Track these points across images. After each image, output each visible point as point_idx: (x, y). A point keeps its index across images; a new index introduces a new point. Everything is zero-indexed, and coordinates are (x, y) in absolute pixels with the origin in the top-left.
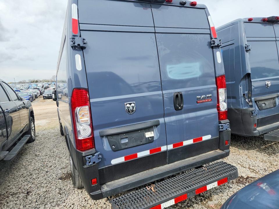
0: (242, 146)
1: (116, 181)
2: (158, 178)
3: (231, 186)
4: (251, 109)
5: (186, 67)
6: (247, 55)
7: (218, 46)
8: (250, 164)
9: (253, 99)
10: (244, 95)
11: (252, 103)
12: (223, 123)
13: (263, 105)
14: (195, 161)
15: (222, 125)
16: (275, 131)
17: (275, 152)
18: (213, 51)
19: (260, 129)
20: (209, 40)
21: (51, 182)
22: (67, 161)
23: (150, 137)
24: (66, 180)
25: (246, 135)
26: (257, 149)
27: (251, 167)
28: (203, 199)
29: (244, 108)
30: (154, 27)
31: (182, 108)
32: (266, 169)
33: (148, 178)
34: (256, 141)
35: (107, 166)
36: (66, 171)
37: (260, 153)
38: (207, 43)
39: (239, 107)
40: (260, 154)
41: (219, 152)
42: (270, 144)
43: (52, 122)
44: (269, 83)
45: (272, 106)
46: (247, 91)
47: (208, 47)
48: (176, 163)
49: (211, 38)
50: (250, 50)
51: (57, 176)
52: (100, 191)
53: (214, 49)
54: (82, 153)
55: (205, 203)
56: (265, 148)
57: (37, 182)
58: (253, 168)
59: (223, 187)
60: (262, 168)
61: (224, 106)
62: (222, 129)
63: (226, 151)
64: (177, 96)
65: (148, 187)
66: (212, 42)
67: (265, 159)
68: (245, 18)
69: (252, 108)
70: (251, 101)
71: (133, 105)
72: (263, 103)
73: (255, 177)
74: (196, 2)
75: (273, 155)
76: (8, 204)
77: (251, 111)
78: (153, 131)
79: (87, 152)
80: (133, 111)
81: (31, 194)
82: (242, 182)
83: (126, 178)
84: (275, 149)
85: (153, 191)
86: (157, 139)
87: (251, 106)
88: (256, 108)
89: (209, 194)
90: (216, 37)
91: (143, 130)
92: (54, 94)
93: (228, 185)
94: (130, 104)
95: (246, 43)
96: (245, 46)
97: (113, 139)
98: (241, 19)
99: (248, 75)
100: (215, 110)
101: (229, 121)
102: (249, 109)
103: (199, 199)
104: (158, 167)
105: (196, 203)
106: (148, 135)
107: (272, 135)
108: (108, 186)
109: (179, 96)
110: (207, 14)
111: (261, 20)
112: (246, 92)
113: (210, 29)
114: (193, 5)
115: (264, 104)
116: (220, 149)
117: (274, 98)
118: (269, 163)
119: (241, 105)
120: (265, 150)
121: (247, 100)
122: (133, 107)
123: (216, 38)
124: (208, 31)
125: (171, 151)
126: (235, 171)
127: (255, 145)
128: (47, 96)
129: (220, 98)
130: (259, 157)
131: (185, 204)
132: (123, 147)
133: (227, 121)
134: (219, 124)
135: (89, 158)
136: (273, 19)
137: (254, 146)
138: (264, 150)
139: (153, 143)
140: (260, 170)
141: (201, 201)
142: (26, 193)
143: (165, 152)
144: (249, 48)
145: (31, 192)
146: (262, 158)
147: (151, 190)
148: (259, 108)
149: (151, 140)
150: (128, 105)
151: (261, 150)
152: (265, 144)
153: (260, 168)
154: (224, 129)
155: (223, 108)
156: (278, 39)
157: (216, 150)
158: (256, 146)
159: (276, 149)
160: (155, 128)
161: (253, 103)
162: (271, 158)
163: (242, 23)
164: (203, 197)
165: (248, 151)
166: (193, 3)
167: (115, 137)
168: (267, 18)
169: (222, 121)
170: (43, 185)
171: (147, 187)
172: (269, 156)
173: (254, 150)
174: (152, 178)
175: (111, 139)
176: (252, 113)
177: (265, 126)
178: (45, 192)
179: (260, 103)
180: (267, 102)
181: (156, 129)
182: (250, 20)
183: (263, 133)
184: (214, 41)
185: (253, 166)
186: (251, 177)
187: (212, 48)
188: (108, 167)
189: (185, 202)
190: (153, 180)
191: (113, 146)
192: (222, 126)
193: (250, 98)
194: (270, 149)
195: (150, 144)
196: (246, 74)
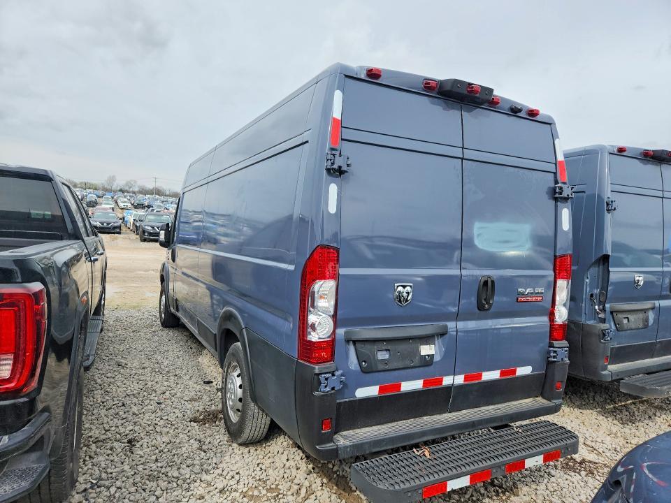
0: (569, 400)
1: (358, 431)
2: (434, 435)
3: (553, 472)
4: (603, 326)
5: (508, 231)
6: (608, 217)
7: (566, 199)
8: (587, 436)
9: (607, 306)
10: (592, 295)
11: (605, 313)
12: (557, 346)
13: (625, 321)
14: (498, 413)
15: (554, 349)
16: (634, 377)
17: (634, 418)
18: (556, 207)
19: (613, 368)
20: (552, 185)
21: (176, 426)
22: (195, 386)
23: (428, 355)
24: (207, 425)
25: (585, 378)
26: (598, 410)
27: (589, 443)
28: (500, 491)
29: (589, 323)
30: (463, 148)
31: (490, 306)
32: (618, 449)
33: (417, 433)
34: (595, 393)
35: (347, 400)
36: (202, 407)
37: (604, 418)
38: (545, 189)
39: (578, 319)
40: (606, 420)
41: (541, 402)
42: (623, 403)
43: (129, 292)
44: (641, 279)
45: (641, 326)
46: (597, 288)
47: (546, 197)
48: (464, 412)
49: (556, 182)
50: (615, 209)
51: (185, 414)
52: (332, 444)
53: (559, 203)
54: (314, 368)
55: (504, 498)
56: (613, 410)
57: (145, 421)
58: (593, 444)
59: (536, 474)
60: (610, 447)
61: (561, 315)
62: (554, 357)
63: (554, 401)
64: (486, 283)
65: (418, 451)
66: (558, 190)
67: (614, 429)
68: (612, 146)
69: (605, 325)
70: (604, 310)
71: (408, 289)
72: (625, 318)
73: (597, 461)
74: (538, 111)
75: (630, 424)
76: (95, 460)
77: (602, 330)
78: (434, 344)
79: (322, 365)
80: (407, 301)
81: (138, 445)
82: (573, 468)
83: (375, 428)
84: (634, 412)
85: (429, 457)
86: (439, 361)
87: (603, 321)
88: (611, 326)
89: (511, 483)
90: (564, 179)
91: (418, 340)
92: (163, 232)
93: (547, 471)
94: (404, 287)
95: (609, 194)
96: (606, 200)
97: (366, 349)
98: (605, 146)
99: (605, 259)
100: (546, 319)
101: (568, 345)
102: (598, 325)
103: (492, 491)
104: (432, 415)
105: (488, 496)
106: (426, 350)
107: (637, 384)
108: (345, 437)
109: (490, 283)
110: (554, 136)
111: (641, 154)
112: (597, 291)
113: (556, 164)
114: (532, 114)
115: (627, 319)
116: (544, 397)
117: (645, 311)
118: (622, 439)
119: (583, 315)
120: (615, 414)
121: (597, 307)
122: (408, 293)
123: (565, 183)
124: (552, 168)
125: (460, 387)
126: (575, 439)
127: (594, 400)
128: (98, 224)
129: (558, 298)
130: (603, 424)
131: (467, 496)
132: (381, 367)
133: (565, 343)
134: (550, 347)
135: (326, 379)
136: (663, 156)
137: (592, 402)
138: (613, 412)
139: (432, 366)
140: (605, 450)
141: (497, 494)
142: (126, 441)
143: (449, 389)
144: (615, 205)
145: (138, 442)
146: (609, 428)
147: (424, 455)
148: (616, 326)
149: (428, 361)
150: (400, 289)
151: (605, 413)
152: (613, 401)
153: (606, 446)
154: (559, 359)
155: (560, 317)
156: (666, 194)
157: (537, 399)
158: (595, 404)
159: (636, 413)
160: (438, 339)
161: (607, 315)
162: (627, 430)
163: (606, 155)
164: (501, 487)
165: (581, 411)
166: (532, 111)
167: (368, 346)
168: (653, 151)
169: (556, 343)
170: (158, 429)
171: (414, 450)
172: (622, 426)
173: (591, 411)
174: (424, 433)
175: (362, 348)
176: (604, 335)
177: (623, 364)
178: (168, 443)
179: (620, 316)
180: (632, 317)
181: (438, 341)
182: (621, 150)
183: (618, 378)
184: (561, 188)
185: (592, 441)
186: (590, 462)
187: (556, 199)
188: (349, 401)
189: (465, 494)
190: (425, 439)
191: (363, 363)
192: (555, 352)
193: (602, 303)
194: (624, 411)
195: (426, 368)
196: (601, 255)
